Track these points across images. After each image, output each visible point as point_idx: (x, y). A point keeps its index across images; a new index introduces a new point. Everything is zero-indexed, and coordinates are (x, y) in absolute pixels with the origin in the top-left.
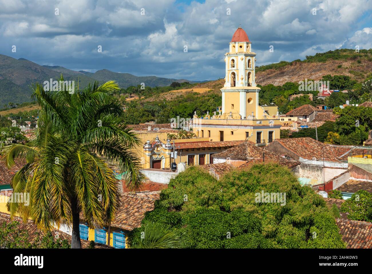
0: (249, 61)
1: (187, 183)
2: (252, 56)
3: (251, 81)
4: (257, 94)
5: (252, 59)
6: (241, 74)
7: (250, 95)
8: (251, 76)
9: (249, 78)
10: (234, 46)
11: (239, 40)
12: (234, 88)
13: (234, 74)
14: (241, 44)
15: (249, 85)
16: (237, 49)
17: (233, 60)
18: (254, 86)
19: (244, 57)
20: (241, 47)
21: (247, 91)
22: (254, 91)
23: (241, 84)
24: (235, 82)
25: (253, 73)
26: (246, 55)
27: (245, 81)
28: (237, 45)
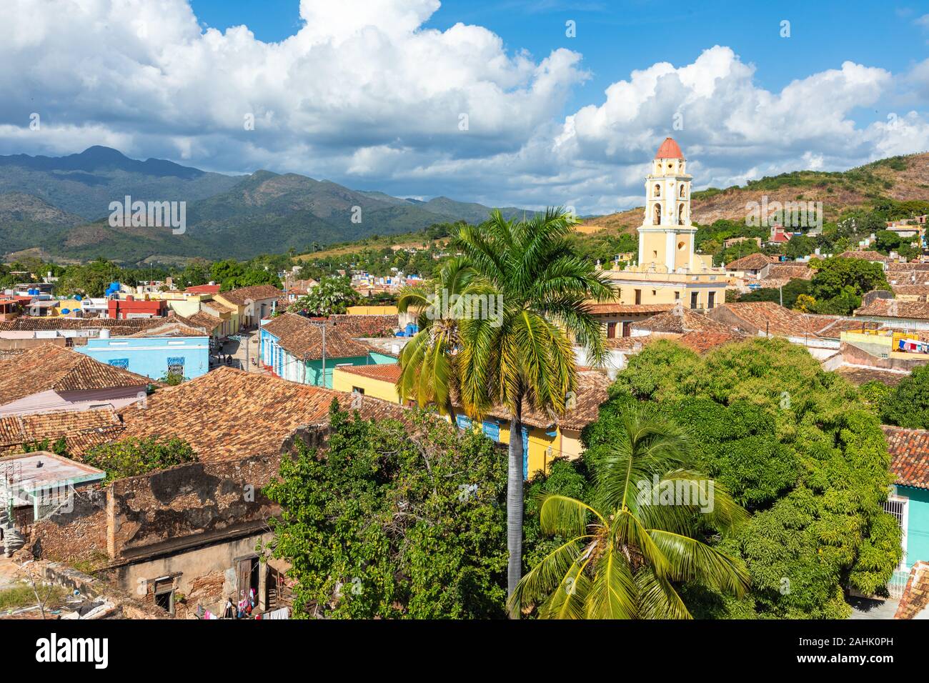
0: (682, 187)
1: (658, 362)
2: (686, 180)
3: (683, 217)
4: (692, 237)
5: (687, 185)
6: (670, 206)
7: (681, 238)
8: (684, 209)
9: (680, 212)
10: (660, 166)
11: (668, 157)
12: (658, 227)
13: (658, 206)
14: (670, 161)
15: (680, 223)
16: (665, 169)
17: (658, 186)
18: (688, 225)
19: (674, 181)
20: (670, 166)
21: (678, 232)
22: (687, 232)
23: (668, 221)
24: (659, 218)
25: (687, 206)
26: (678, 179)
27: (675, 217)
28: (665, 163)
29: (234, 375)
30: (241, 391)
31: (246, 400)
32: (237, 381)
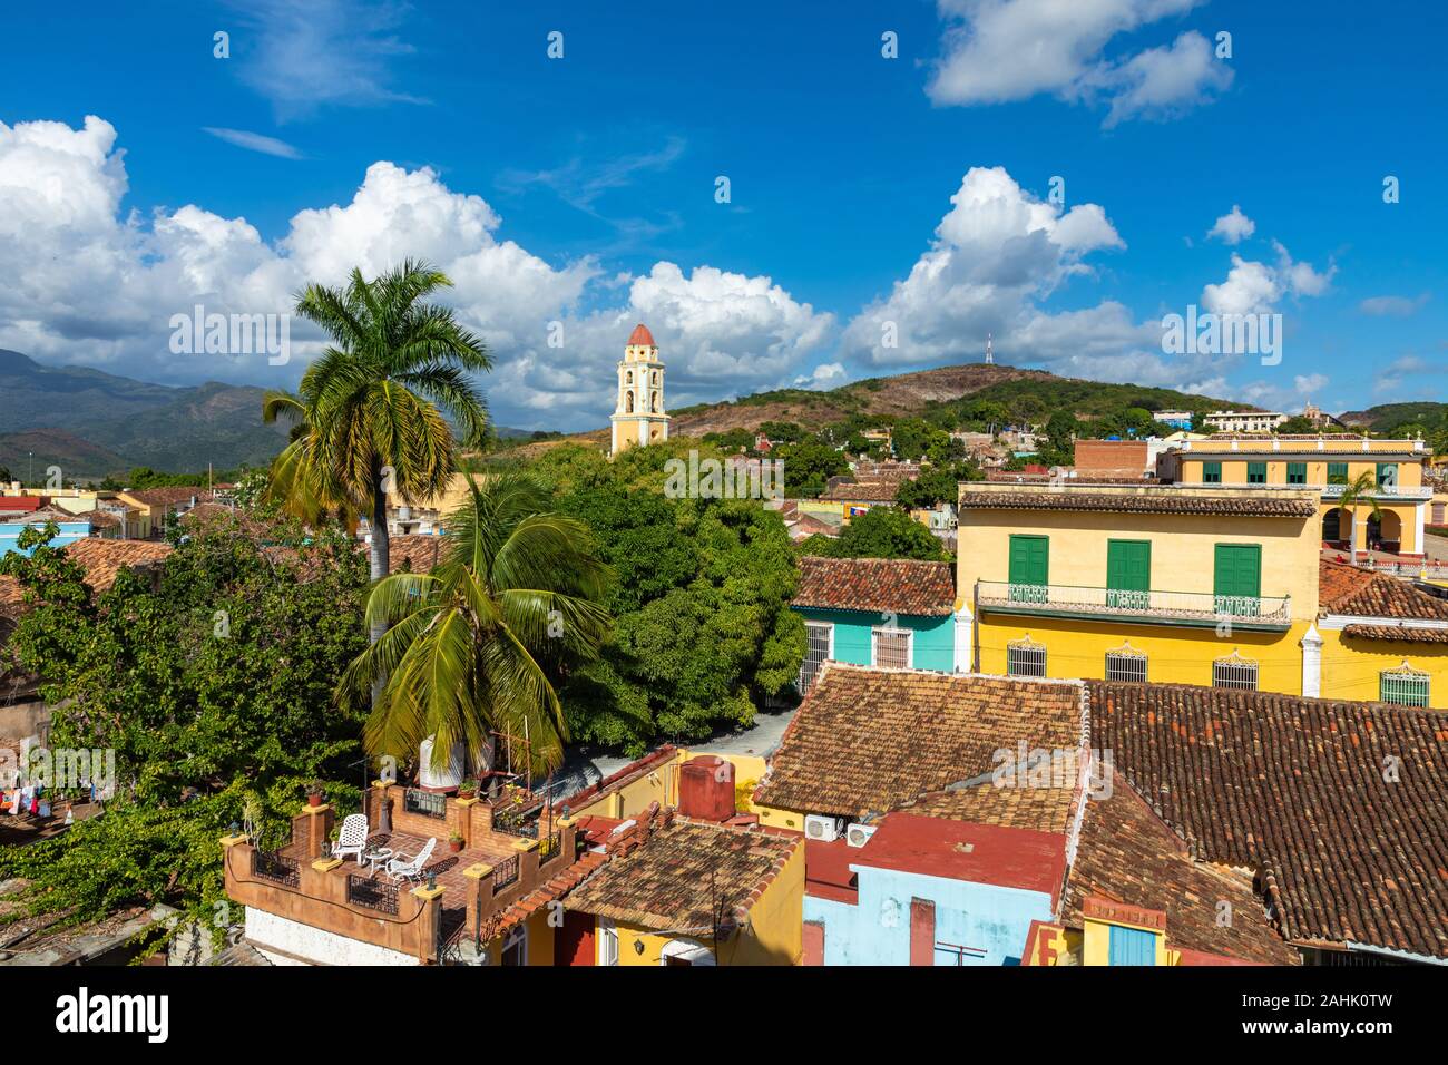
0: (654, 374)
2: (659, 367)
3: (656, 406)
4: (665, 425)
5: (660, 373)
6: (642, 393)
7: (655, 426)
8: (657, 397)
9: (653, 400)
10: (632, 352)
11: (641, 343)
12: (631, 415)
13: (631, 393)
14: (642, 348)
15: (653, 411)
16: (637, 356)
17: (630, 373)
18: (661, 413)
19: (646, 368)
20: (642, 353)
21: (651, 420)
22: (660, 420)
23: (641, 408)
24: (632, 405)
25: (660, 395)
26: (650, 366)
27: (647, 405)
28: (637, 349)
29: (98, 545)
30: (103, 560)
31: (107, 569)
32: (100, 551)
